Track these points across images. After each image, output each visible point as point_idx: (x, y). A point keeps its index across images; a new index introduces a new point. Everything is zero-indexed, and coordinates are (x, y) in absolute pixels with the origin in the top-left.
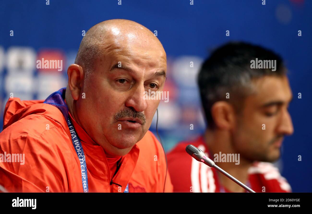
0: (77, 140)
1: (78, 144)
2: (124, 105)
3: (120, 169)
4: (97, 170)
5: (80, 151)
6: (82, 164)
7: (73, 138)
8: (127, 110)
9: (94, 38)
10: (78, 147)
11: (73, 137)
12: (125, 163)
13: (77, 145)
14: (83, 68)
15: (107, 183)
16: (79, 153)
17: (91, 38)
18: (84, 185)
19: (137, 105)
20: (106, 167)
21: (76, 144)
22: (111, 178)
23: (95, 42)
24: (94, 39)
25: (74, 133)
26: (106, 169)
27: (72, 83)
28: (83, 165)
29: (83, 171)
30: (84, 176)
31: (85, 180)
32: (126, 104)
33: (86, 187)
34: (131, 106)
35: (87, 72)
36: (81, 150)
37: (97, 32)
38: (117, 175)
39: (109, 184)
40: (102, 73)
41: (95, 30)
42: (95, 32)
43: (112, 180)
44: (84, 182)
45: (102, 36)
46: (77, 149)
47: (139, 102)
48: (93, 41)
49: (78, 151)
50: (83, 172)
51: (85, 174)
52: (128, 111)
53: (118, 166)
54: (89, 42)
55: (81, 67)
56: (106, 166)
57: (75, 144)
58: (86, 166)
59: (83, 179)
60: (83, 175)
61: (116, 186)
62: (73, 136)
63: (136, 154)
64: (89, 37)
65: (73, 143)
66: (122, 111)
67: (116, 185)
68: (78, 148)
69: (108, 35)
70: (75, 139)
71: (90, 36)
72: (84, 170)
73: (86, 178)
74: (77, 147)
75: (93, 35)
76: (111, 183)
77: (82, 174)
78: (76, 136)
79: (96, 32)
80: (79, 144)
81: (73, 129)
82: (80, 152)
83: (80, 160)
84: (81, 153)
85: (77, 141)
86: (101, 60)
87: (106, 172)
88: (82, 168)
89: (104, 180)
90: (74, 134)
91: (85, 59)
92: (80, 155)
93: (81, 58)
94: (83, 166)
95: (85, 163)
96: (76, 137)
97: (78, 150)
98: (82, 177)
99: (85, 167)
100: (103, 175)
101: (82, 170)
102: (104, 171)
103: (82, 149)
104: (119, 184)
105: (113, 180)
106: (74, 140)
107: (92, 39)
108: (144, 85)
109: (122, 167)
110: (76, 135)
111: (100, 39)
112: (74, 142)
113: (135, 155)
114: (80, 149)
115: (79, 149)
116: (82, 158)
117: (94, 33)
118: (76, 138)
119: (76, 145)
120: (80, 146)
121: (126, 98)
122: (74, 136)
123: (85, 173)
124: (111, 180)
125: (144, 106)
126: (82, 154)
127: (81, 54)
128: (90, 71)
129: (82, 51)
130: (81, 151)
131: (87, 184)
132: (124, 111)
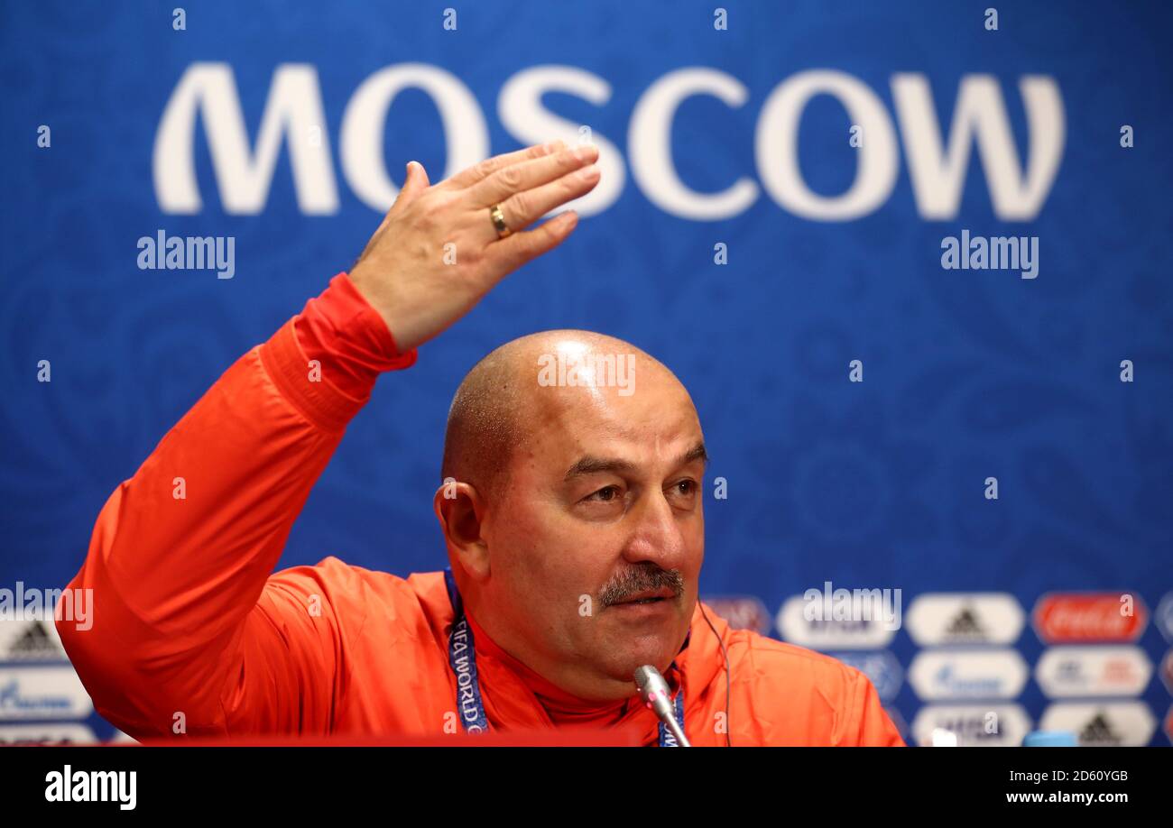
1: (465, 667)
2: (621, 560)
5: (470, 686)
6: (474, 723)
7: (456, 653)
8: (632, 574)
9: (488, 396)
10: (464, 677)
11: (456, 651)
13: (462, 673)
16: (466, 694)
17: (478, 399)
19: (662, 552)
21: (461, 669)
23: (495, 406)
24: (490, 400)
25: (463, 638)
28: (477, 724)
32: (626, 556)
34: (642, 559)
36: (471, 683)
37: (490, 379)
40: (538, 490)
41: (481, 377)
42: (482, 380)
45: (509, 385)
46: (462, 684)
48: (488, 407)
49: (462, 689)
52: (637, 576)
57: (458, 669)
58: (485, 725)
62: (458, 646)
64: (471, 399)
65: (453, 666)
66: (617, 581)
68: (464, 679)
69: (526, 377)
70: (459, 656)
71: (474, 395)
74: (461, 676)
75: (482, 392)
79: (487, 381)
80: (468, 669)
82: (469, 691)
85: (465, 661)
86: (530, 455)
90: (463, 642)
94: (476, 727)
96: (464, 650)
97: (462, 687)
103: (475, 680)
106: (458, 659)
107: (484, 403)
111: (506, 394)
112: (455, 663)
115: (468, 683)
116: (472, 708)
117: (483, 385)
118: (466, 652)
119: (461, 671)
120: (471, 674)
121: (622, 541)
126: (474, 694)
130: (473, 687)
132: (625, 576)
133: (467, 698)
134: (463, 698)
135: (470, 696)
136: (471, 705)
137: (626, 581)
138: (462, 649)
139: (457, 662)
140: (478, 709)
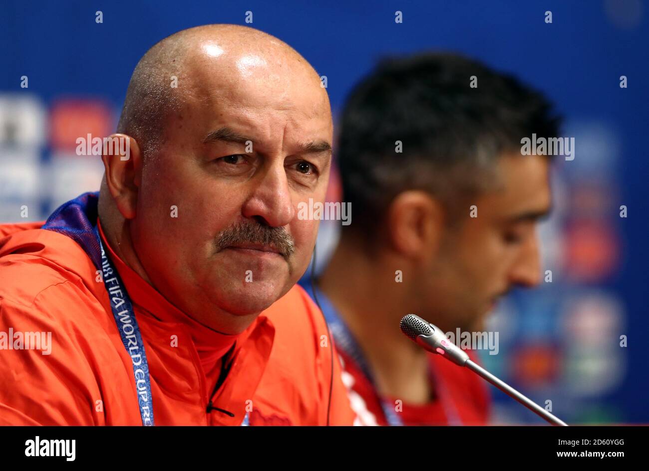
0: (126, 311)
1: (128, 319)
2: (239, 213)
3: (231, 376)
4: (175, 378)
5: (134, 336)
6: (139, 367)
7: (117, 306)
8: (247, 226)
9: (160, 66)
10: (127, 327)
11: (116, 304)
12: (241, 362)
13: (125, 324)
14: (137, 141)
15: (199, 410)
16: (131, 342)
17: (151, 67)
18: (144, 416)
19: (272, 211)
20: (197, 372)
21: (124, 320)
22: (207, 397)
23: (162, 75)
24: (160, 69)
25: (119, 294)
26: (195, 377)
27: (115, 180)
28: (141, 369)
29: (141, 383)
30: (144, 393)
31: (147, 404)
32: (244, 210)
33: (149, 419)
34: (256, 214)
35: (148, 149)
36: (134, 333)
37: (164, 53)
38: (223, 391)
39: (205, 411)
40: (182, 146)
41: (159, 50)
42: (159, 53)
43: (210, 401)
44: (143, 408)
45: (177, 60)
46: (126, 333)
47: (276, 204)
48: (157, 74)
49: (127, 337)
50: (141, 386)
51: (145, 390)
52: (250, 229)
53: (226, 367)
54: (149, 78)
55: (134, 140)
56: (196, 369)
57: (122, 320)
58: (148, 371)
59: (142, 402)
60: (140, 393)
61: (222, 416)
62: (116, 301)
63: (267, 338)
64: (146, 67)
65: (117, 317)
66: (235, 230)
67: (222, 413)
68: (128, 329)
69: (192, 56)
70: (120, 309)
71: (150, 64)
72: (143, 381)
73: (149, 400)
74: (125, 326)
75: (156, 62)
76: (210, 409)
77: (140, 391)
78: (123, 302)
79: (162, 54)
80: (130, 321)
81: (117, 285)
82: (133, 339)
83: (134, 356)
84: (135, 342)
85: (126, 314)
86: (181, 118)
87: (197, 384)
88: (139, 377)
89: (192, 402)
90: (120, 297)
91: (141, 121)
92: (134, 346)
93: (131, 120)
94: (140, 371)
95: (145, 363)
96: (123, 304)
97: (127, 335)
98: (140, 398)
99: (146, 374)
100: (189, 390)
101: (139, 381)
102: (190, 381)
103: (137, 331)
104: (227, 409)
105: (213, 400)
106: (119, 312)
107: (155, 71)
108: (285, 166)
109: (233, 370)
110: (124, 300)
111: (173, 66)
112: (118, 315)
113: (264, 342)
114: (134, 331)
115: (131, 332)
116: (137, 354)
117: (158, 57)
118: (125, 306)
119: (124, 322)
120: (133, 326)
121: (244, 197)
122: (118, 302)
123: (145, 388)
124: (208, 402)
125: (288, 213)
126: (138, 343)
127: (132, 110)
128: (154, 144)
129: (134, 103)
130: (136, 337)
131: (152, 413)
132: (241, 228)
133: (132, 345)
134: (129, 344)
135: (135, 344)
136: (135, 352)
137: (241, 231)
138: (120, 304)
139: (120, 314)
140: (142, 356)
